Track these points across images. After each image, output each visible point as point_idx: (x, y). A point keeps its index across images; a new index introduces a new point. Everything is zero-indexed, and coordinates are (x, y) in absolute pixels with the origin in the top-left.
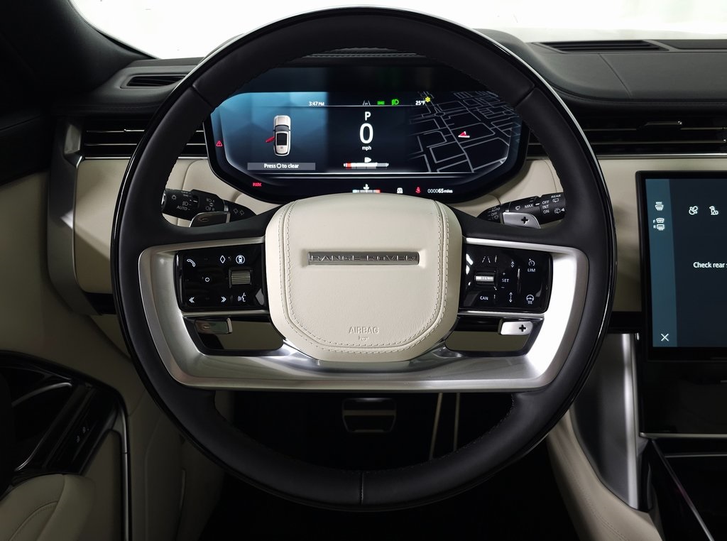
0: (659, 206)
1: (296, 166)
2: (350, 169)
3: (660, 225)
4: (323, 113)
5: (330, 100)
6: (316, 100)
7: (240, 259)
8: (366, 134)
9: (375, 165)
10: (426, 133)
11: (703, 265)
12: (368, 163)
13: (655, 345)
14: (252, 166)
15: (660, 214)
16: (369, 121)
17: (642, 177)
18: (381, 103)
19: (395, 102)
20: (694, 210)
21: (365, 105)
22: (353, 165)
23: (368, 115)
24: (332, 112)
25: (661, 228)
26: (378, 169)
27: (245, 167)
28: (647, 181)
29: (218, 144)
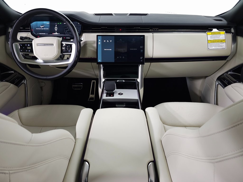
0: (100, 40)
1: (45, 34)
2: (53, 34)
3: (99, 43)
4: (49, 25)
5: (50, 23)
6: (48, 23)
7: (29, 45)
8: (56, 29)
9: (57, 34)
10: (66, 28)
11: (106, 50)
12: (56, 33)
13: (98, 62)
14: (38, 34)
15: (100, 42)
16: (56, 26)
17: (97, 36)
18: (58, 23)
19: (61, 23)
20: (105, 41)
21: (56, 24)
22: (54, 34)
23: (56, 25)
24: (50, 25)
25: (100, 44)
26: (58, 34)
27: (37, 34)
28: (98, 36)
29: (32, 30)
